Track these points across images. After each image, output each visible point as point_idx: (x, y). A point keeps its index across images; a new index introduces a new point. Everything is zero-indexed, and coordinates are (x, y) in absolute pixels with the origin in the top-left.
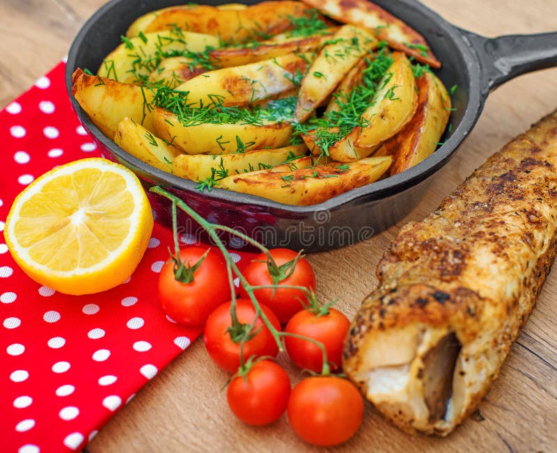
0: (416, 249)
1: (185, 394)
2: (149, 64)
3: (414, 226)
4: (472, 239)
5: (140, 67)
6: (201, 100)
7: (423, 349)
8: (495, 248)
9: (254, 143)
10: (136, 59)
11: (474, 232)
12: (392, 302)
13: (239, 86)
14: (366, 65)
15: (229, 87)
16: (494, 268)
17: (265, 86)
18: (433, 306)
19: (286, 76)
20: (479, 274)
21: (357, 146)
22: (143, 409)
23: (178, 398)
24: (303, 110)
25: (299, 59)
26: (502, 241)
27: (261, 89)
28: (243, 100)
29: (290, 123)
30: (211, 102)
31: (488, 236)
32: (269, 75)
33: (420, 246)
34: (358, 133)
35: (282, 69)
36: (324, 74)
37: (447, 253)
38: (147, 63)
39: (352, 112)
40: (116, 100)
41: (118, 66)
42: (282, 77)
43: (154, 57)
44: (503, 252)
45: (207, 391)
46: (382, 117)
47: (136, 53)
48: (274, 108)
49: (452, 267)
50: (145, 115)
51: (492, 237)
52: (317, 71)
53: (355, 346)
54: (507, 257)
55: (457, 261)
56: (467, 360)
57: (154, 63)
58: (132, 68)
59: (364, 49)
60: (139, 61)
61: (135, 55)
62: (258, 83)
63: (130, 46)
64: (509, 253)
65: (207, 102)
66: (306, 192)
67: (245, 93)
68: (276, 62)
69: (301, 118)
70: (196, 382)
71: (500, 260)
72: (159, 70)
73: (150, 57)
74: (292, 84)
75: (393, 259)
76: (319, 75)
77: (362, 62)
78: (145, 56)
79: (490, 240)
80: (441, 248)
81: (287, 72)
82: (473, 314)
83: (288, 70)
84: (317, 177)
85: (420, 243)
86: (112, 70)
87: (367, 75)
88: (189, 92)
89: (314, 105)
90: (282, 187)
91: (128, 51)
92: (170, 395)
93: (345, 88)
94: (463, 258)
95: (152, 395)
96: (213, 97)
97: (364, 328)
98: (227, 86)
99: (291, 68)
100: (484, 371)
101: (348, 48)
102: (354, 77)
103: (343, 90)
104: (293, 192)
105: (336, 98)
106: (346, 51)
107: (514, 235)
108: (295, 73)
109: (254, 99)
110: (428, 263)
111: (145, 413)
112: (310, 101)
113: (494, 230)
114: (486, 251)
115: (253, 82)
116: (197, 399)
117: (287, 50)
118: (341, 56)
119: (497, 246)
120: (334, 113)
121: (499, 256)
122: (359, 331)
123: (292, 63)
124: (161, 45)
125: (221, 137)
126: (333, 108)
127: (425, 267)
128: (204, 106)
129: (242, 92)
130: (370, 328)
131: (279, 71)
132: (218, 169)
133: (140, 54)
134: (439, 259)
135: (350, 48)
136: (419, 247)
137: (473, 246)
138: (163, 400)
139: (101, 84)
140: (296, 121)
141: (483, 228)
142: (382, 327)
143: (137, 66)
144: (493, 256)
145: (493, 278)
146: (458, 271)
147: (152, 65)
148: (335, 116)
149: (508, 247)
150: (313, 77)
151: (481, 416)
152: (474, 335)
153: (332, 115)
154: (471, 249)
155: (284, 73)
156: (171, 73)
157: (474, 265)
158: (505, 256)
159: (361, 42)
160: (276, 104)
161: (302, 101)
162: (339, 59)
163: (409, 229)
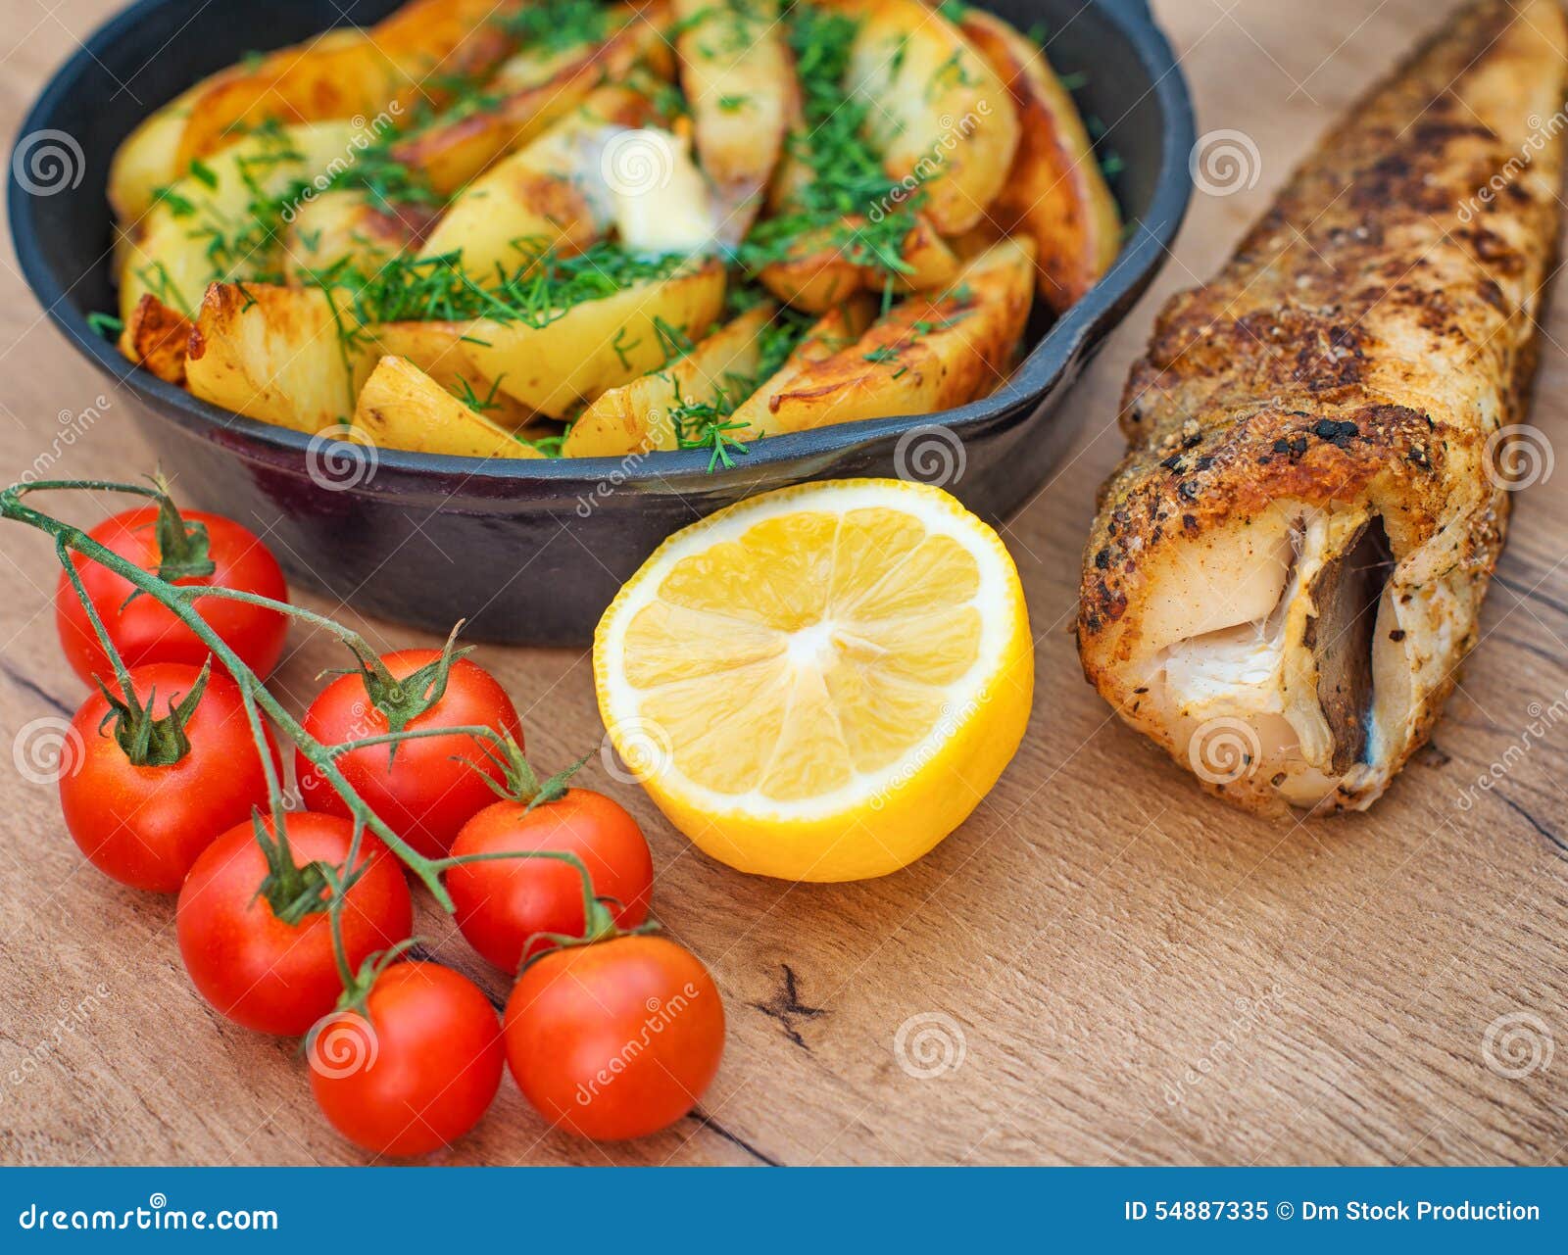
0: (1220, 341)
2: (246, 245)
4: (1357, 305)
8: (1426, 318)
10: (210, 240)
11: (1354, 291)
12: (1206, 463)
13: (556, 197)
16: (1439, 361)
18: (1320, 453)
20: (1407, 376)
26: (1439, 300)
31: (1397, 295)
33: (1231, 332)
36: (741, 95)
37: (1311, 338)
38: (242, 244)
40: (291, 341)
41: (177, 276)
43: (251, 222)
44: (1449, 323)
47: (205, 223)
49: (1335, 367)
51: (1406, 294)
53: (1116, 594)
54: (1461, 334)
55: (1343, 353)
56: (1406, 599)
58: (211, 268)
60: (219, 246)
61: (204, 228)
63: (184, 207)
64: (1462, 326)
66: (944, 372)
71: (1448, 342)
72: (307, 242)
73: (241, 223)
75: (1162, 377)
76: (731, 104)
78: (228, 223)
79: (1405, 302)
80: (1290, 330)
82: (1426, 464)
85: (1229, 327)
89: (758, 188)
91: (185, 224)
94: (1355, 343)
96: (523, 246)
97: (1136, 543)
100: (1446, 628)
107: (1458, 286)
110: (1264, 369)
112: (740, 180)
113: (1404, 280)
114: (1406, 327)
115: (577, 180)
119: (1428, 314)
121: (1441, 334)
122: (1123, 554)
127: (1260, 378)
128: (509, 278)
130: (1156, 537)
133: (215, 222)
134: (1292, 357)
136: (1227, 336)
137: (1367, 318)
141: (1375, 280)
142: (1191, 526)
143: (221, 258)
144: (1427, 337)
145: (1444, 382)
146: (1352, 375)
149: (1454, 313)
150: (720, 115)
151: (1441, 754)
152: (1428, 524)
154: (1366, 325)
157: (1388, 357)
158: (1456, 334)
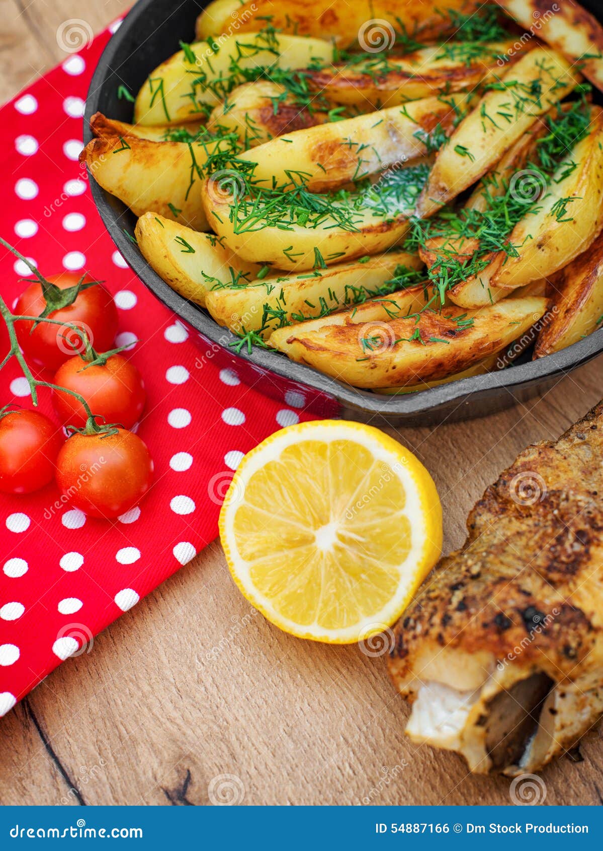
1: (175, 636)
2: (218, 85)
3: (540, 453)
5: (204, 90)
6: (274, 177)
7: (489, 691)
9: (344, 254)
10: (197, 77)
12: (463, 606)
13: (337, 156)
14: (547, 129)
15: (322, 158)
17: (380, 153)
18: (515, 634)
19: (417, 136)
20: (602, 580)
21: (495, 286)
22: (114, 649)
23: (165, 640)
24: (431, 203)
25: (444, 107)
27: (374, 159)
28: (341, 178)
29: (407, 218)
30: (289, 181)
32: (391, 133)
34: (501, 262)
35: (411, 124)
36: (470, 151)
37: (566, 530)
38: (215, 84)
39: (503, 216)
40: (149, 167)
41: (169, 88)
42: (412, 138)
43: (227, 75)
45: (206, 636)
46: (540, 246)
47: (200, 68)
48: (391, 183)
49: (568, 557)
50: (192, 182)
52: (461, 145)
53: (405, 646)
55: (577, 548)
56: (562, 696)
57: (226, 84)
58: (190, 91)
59: (548, 101)
60: (203, 80)
61: (199, 71)
62: (369, 149)
63: (191, 58)
65: (282, 180)
66: (394, 368)
67: (345, 167)
68: (405, 113)
69: (425, 213)
70: (195, 617)
72: (227, 107)
73: (221, 74)
74: (425, 148)
75: (496, 506)
76: (462, 150)
77: (541, 122)
78: (213, 72)
80: (562, 517)
81: (420, 130)
82: (572, 655)
83: (421, 126)
84: (417, 341)
86: (159, 94)
87: (545, 146)
88: (257, 164)
89: (448, 197)
90: (357, 361)
91: (187, 66)
92: (155, 634)
93: (502, 170)
94: (588, 543)
95: (131, 628)
96: (293, 175)
98: (317, 157)
99: (428, 122)
100: (587, 710)
101: (522, 99)
102: (522, 150)
103: (499, 174)
104: (374, 367)
105: (485, 186)
106: (517, 107)
108: (433, 131)
109: (360, 174)
110: (536, 537)
111: (115, 655)
112: (444, 189)
115: (362, 148)
116: (189, 647)
117: (431, 86)
118: (506, 116)
120: (476, 213)
122: (414, 628)
123: (431, 115)
124: (240, 56)
125: (291, 248)
126: (478, 204)
127: (532, 543)
128: (278, 186)
129: (341, 164)
130: (426, 633)
131: (407, 127)
132: (274, 307)
133: (207, 70)
134: (554, 536)
135: (525, 100)
138: (143, 640)
139: (124, 149)
140: (418, 216)
142: (440, 640)
143: (199, 88)
146: (573, 568)
147: (222, 88)
148: (477, 218)
150: (454, 152)
152: (572, 679)
153: (472, 215)
155: (415, 132)
156: (244, 115)
157: (601, 560)
159: (545, 89)
160: (396, 178)
161: (431, 185)
162: (501, 121)
163: (532, 457)
